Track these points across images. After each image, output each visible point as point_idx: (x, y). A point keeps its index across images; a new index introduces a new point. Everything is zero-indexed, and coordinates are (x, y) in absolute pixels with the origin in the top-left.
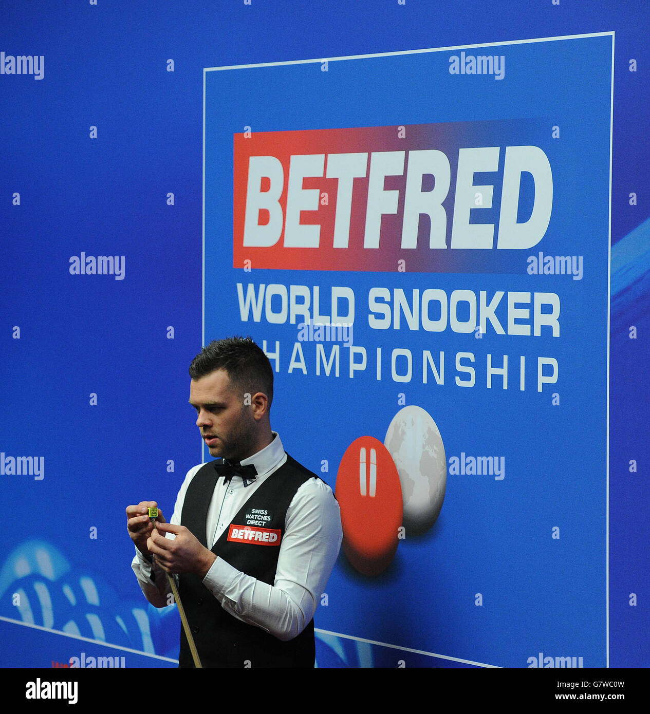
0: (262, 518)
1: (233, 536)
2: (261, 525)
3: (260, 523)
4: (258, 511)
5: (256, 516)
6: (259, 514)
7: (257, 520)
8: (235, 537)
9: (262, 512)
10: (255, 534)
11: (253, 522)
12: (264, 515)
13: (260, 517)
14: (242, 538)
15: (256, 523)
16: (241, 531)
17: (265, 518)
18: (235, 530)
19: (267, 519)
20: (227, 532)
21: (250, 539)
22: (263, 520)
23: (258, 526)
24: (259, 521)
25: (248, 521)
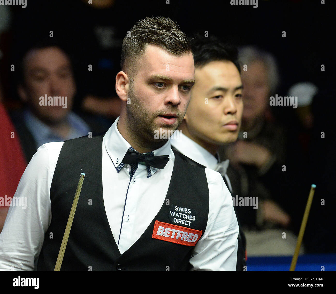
0: (187, 217)
1: (158, 233)
2: (187, 225)
3: (186, 223)
4: (180, 209)
5: (181, 214)
6: (183, 213)
7: (182, 219)
8: (161, 234)
9: (185, 210)
10: (182, 234)
11: (179, 221)
12: (188, 214)
13: (185, 216)
14: (168, 236)
15: (182, 222)
16: (167, 229)
17: (190, 217)
18: (160, 228)
19: (192, 218)
20: (151, 229)
21: (177, 238)
22: (188, 220)
23: (184, 226)
24: (185, 220)
25: (174, 219)
